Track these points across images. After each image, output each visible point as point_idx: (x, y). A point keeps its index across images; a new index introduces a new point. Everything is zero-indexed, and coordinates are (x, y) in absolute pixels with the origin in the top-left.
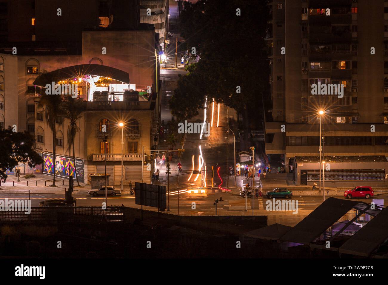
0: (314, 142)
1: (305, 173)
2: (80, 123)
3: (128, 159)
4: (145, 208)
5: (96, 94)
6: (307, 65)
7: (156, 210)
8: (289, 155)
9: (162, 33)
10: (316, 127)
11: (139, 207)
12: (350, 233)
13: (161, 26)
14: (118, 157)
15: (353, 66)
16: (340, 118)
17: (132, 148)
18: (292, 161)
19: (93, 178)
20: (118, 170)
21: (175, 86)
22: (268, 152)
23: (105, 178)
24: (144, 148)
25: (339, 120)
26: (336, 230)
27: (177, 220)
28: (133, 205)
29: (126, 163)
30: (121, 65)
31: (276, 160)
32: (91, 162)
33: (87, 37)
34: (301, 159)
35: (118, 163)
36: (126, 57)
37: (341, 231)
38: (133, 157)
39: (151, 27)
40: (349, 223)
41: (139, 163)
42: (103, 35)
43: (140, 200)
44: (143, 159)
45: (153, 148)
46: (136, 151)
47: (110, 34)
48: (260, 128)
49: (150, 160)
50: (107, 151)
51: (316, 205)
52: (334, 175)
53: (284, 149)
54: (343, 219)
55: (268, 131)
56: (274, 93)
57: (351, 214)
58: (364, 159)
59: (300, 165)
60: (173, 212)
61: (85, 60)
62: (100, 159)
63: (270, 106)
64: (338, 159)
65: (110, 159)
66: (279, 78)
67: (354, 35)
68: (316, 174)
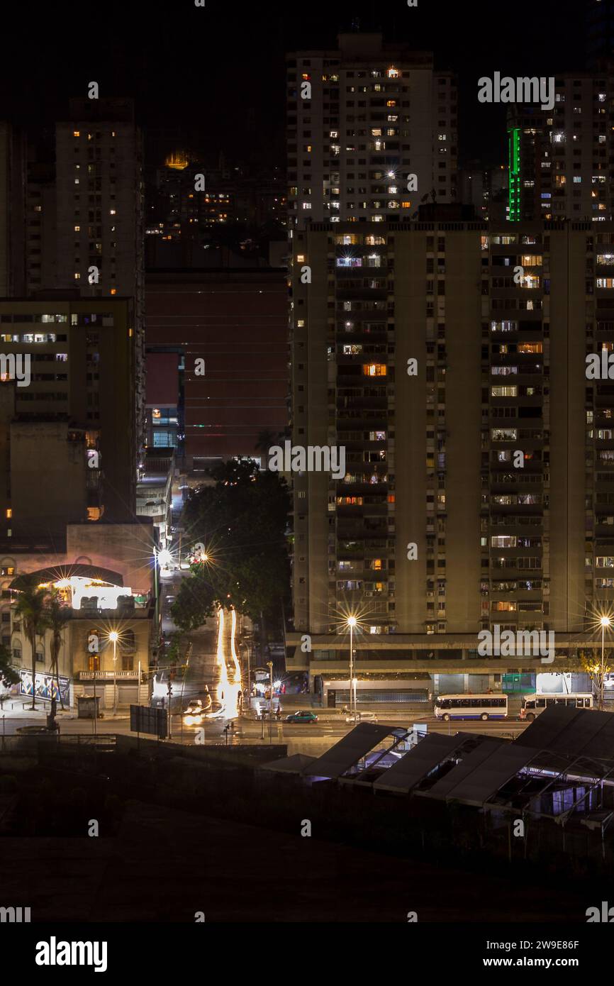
0: (343, 656)
1: (333, 694)
2: (65, 634)
3: (122, 677)
4: (143, 736)
5: (84, 600)
6: (334, 565)
7: (155, 738)
8: (314, 672)
9: (163, 527)
10: (345, 638)
11: (135, 734)
12: (386, 764)
13: (161, 519)
14: (110, 675)
15: (391, 566)
16: (375, 627)
17: (127, 664)
18: (317, 678)
19: (80, 700)
20: (110, 690)
21: (178, 590)
22: (289, 668)
23: (95, 699)
24: (141, 664)
25: (373, 630)
26: (370, 762)
27: (181, 751)
28: (127, 731)
29: (120, 682)
30: (113, 565)
31: (297, 679)
32: (77, 680)
33: (72, 532)
34: (328, 677)
35: (110, 682)
36: (119, 555)
37: (376, 762)
38: (128, 675)
39: (148, 521)
40: (385, 753)
41: (135, 682)
42: (92, 529)
43: (136, 725)
44: (139, 677)
45: (152, 664)
46: (131, 668)
47: (100, 528)
48: (280, 640)
49: (147, 679)
50: (97, 668)
51: (347, 731)
52: (368, 696)
53: (308, 664)
54: (377, 748)
55: (289, 643)
56: (296, 599)
57: (388, 741)
58: (403, 676)
59: (327, 683)
60: (175, 741)
61: (71, 559)
62: (88, 677)
63: (291, 613)
64: (372, 676)
65: (101, 677)
66: (301, 580)
67: (391, 528)
68: (346, 694)
